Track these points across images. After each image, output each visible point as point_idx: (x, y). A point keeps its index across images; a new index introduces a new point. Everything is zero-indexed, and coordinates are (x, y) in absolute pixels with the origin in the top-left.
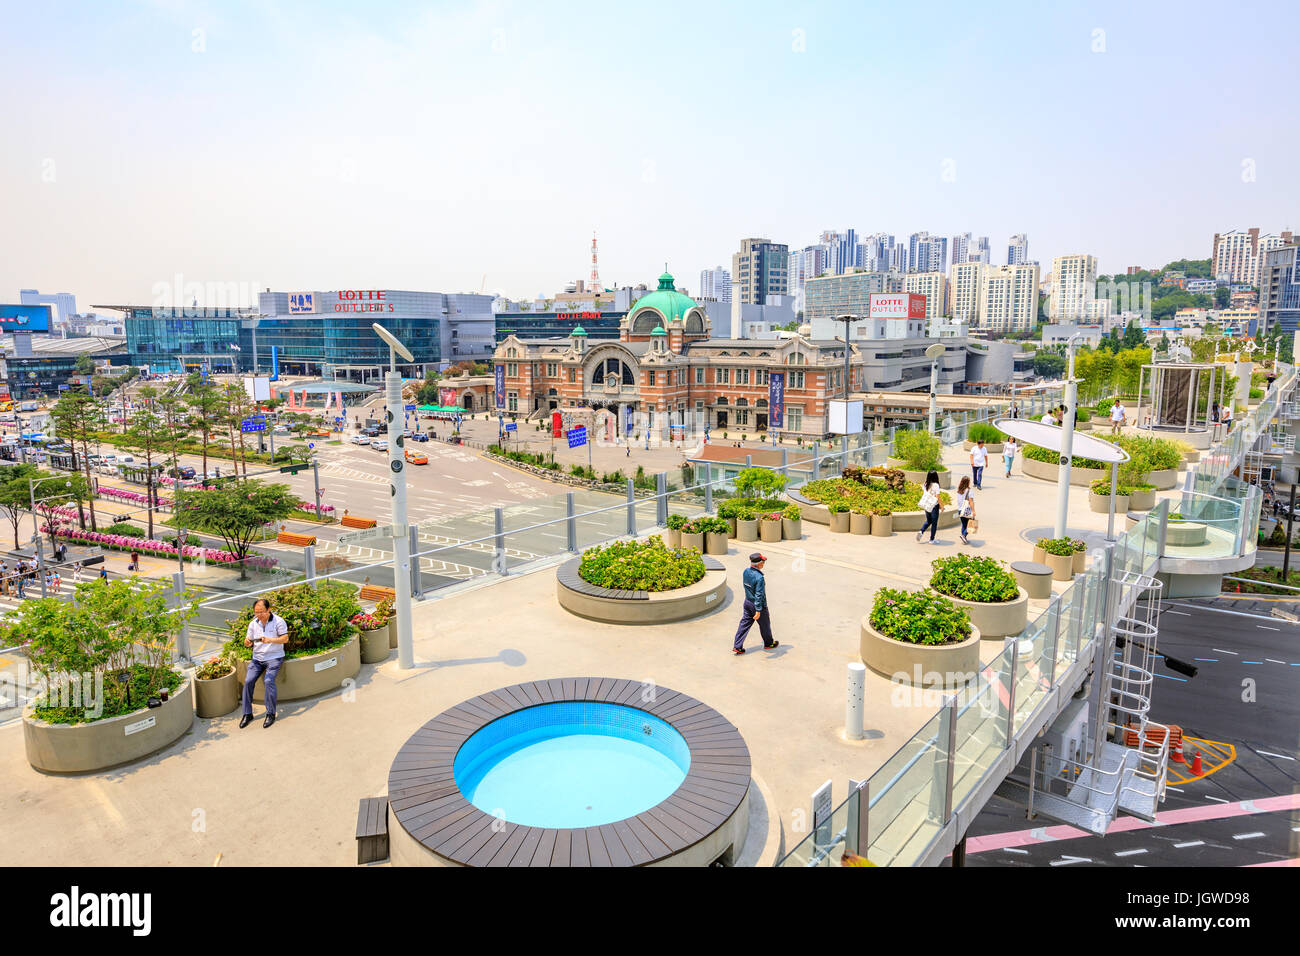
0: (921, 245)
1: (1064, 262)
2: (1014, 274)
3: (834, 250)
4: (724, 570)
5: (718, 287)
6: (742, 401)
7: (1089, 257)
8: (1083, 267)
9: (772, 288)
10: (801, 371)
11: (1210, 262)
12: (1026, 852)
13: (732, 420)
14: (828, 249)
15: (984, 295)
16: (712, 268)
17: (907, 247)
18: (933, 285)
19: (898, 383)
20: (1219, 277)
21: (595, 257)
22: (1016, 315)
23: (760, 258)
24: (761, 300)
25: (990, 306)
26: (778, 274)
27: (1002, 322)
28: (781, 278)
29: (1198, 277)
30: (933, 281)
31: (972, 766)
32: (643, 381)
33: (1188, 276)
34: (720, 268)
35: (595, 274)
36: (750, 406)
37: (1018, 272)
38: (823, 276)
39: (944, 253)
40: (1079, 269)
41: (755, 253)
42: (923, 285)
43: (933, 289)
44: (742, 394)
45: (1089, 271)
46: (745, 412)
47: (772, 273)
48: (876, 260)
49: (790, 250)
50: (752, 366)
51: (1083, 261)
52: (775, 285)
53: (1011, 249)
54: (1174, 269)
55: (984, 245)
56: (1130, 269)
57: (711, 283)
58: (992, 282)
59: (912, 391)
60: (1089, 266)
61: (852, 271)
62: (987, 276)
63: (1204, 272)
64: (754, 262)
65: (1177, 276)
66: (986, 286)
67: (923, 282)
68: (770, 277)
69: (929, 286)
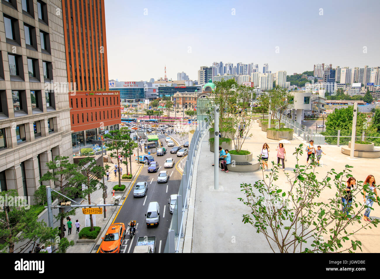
0: (240, 67)
1: (279, 73)
2: (267, 75)
3: (218, 68)
5: (183, 78)
8: (283, 74)
11: (313, 72)
14: (216, 68)
15: (260, 81)
16: (181, 72)
18: (247, 78)
20: (315, 76)
22: (268, 86)
23: (206, 72)
25: (261, 84)
27: (264, 88)
28: (211, 77)
29: (311, 76)
30: (247, 77)
33: (308, 76)
34: (183, 72)
37: (268, 75)
38: (218, 76)
39: (247, 69)
40: (282, 74)
41: (204, 70)
43: (247, 79)
45: (285, 75)
48: (229, 71)
51: (283, 72)
53: (264, 68)
54: (305, 74)
55: (257, 67)
56: (294, 74)
57: (181, 77)
58: (262, 78)
60: (285, 73)
61: (226, 75)
62: (261, 76)
63: (312, 74)
64: (204, 73)
65: (305, 76)
66: (260, 78)
67: (244, 77)
68: (208, 77)
69: (246, 79)
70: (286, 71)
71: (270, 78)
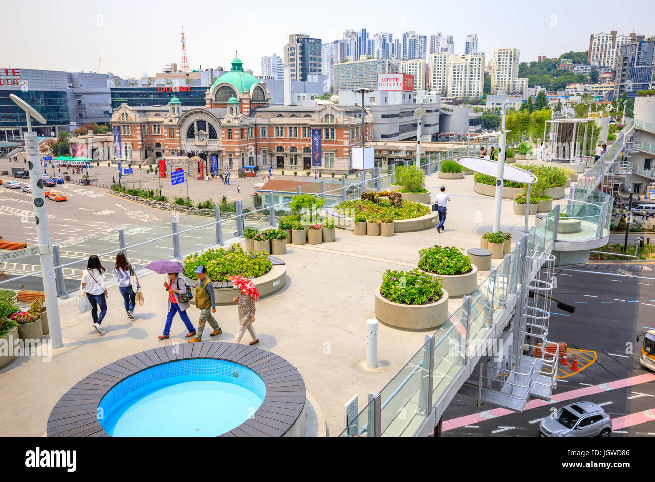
0: (410, 41)
1: (500, 53)
2: (469, 61)
3: (353, 43)
4: (284, 264)
5: (274, 69)
6: (293, 149)
7: (515, 50)
8: (511, 56)
9: (311, 70)
10: (333, 127)
11: (587, 53)
12: (478, 426)
13: (287, 162)
14: (349, 42)
15: (451, 74)
16: (270, 55)
17: (401, 42)
18: (418, 68)
19: (396, 134)
20: (592, 63)
21: (184, 46)
22: (470, 89)
23: (303, 48)
24: (304, 78)
25: (454, 83)
26: (315, 59)
27: (462, 93)
28: (317, 62)
29: (580, 63)
30: (418, 65)
31: (444, 377)
32: (223, 136)
33: (574, 62)
34: (275, 55)
35: (185, 59)
36: (299, 152)
37: (472, 59)
38: (346, 61)
39: (425, 46)
40: (509, 58)
41: (299, 45)
42: (411, 68)
43: (418, 71)
44: (293, 144)
45: (515, 59)
46: (296, 156)
47: (311, 59)
48: (381, 51)
49: (323, 43)
50: (299, 124)
51: (511, 53)
52: (313, 67)
53: (467, 44)
54: (566, 58)
55: (450, 41)
56: (540, 58)
57: (269, 66)
58: (455, 66)
59: (405, 140)
60: (515, 56)
61: (365, 58)
62: (452, 62)
63: (584, 59)
64: (299, 51)
65: (568, 62)
66: (452, 68)
67: (411, 65)
68: (310, 62)
69: (416, 69)
70: (518, 49)
71: (477, 68)
